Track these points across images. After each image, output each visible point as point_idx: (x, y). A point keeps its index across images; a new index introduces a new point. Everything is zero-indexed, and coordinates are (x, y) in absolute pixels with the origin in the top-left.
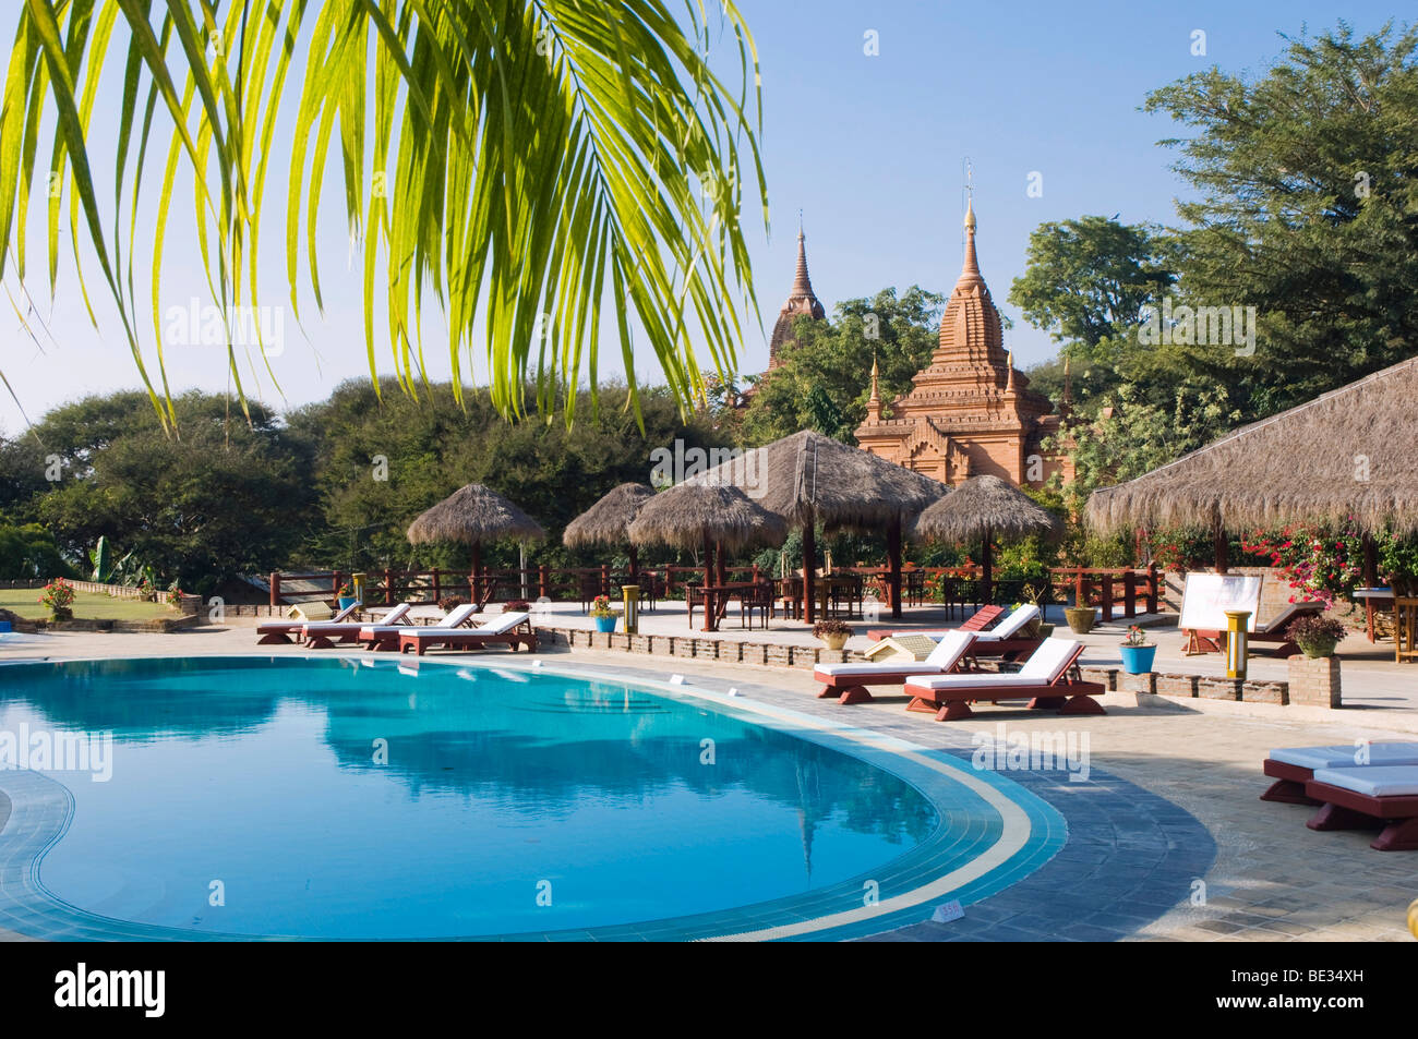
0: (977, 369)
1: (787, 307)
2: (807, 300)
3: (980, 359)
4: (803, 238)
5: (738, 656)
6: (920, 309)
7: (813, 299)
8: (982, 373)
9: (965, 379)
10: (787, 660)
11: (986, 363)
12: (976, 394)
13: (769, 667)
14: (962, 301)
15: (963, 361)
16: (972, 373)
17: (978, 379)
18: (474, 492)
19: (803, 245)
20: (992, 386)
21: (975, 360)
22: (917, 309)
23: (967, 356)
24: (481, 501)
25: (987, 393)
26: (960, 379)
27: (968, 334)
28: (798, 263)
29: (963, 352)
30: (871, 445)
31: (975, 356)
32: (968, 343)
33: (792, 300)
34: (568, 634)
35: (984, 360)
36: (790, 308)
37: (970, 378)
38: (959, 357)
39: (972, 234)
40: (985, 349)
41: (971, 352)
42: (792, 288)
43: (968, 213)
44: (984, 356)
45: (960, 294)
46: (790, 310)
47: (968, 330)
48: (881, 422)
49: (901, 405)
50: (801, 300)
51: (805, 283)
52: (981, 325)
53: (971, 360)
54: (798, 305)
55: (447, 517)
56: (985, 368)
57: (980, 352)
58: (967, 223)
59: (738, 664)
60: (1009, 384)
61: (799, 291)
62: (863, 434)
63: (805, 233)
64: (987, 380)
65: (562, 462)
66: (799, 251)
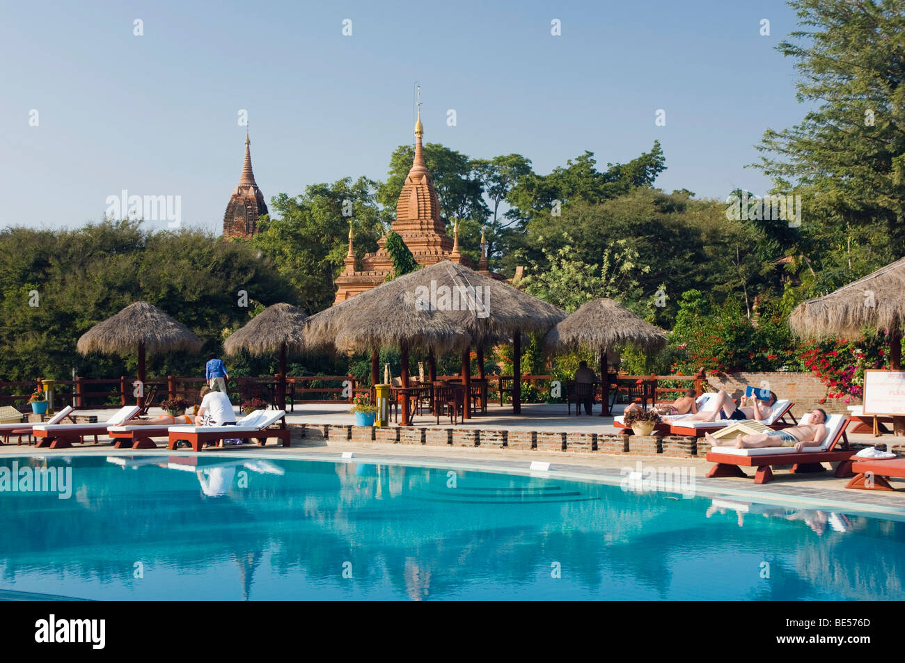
0: (427, 236)
1: (236, 193)
2: (252, 188)
3: (428, 229)
4: (248, 143)
5: (530, 444)
6: (366, 193)
7: (256, 188)
8: (431, 239)
9: (418, 243)
10: (590, 447)
11: (433, 232)
12: (428, 254)
13: (568, 453)
14: (415, 186)
15: (415, 229)
16: (424, 239)
17: (428, 243)
18: (143, 309)
19: (248, 147)
20: (438, 248)
21: (425, 229)
22: (364, 193)
23: (418, 226)
24: (152, 317)
25: (436, 253)
26: (414, 243)
27: (419, 210)
28: (244, 161)
29: (415, 223)
30: (348, 290)
31: (425, 226)
32: (419, 216)
33: (240, 187)
34: (322, 429)
35: (431, 229)
36: (238, 193)
37: (422, 242)
38: (413, 227)
39: (420, 138)
40: (432, 221)
41: (422, 223)
42: (239, 179)
43: (418, 122)
44: (432, 226)
45: (411, 181)
46: (239, 195)
47: (419, 207)
48: (356, 273)
49: (370, 261)
50: (247, 188)
51: (250, 176)
52: (429, 204)
53: (422, 229)
54: (245, 192)
55: (124, 330)
56: (433, 236)
57: (428, 224)
58: (417, 130)
59: (532, 451)
60: (455, 247)
61: (245, 181)
62: (342, 282)
63: (251, 139)
64: (435, 244)
65: (164, 291)
66: (245, 152)
